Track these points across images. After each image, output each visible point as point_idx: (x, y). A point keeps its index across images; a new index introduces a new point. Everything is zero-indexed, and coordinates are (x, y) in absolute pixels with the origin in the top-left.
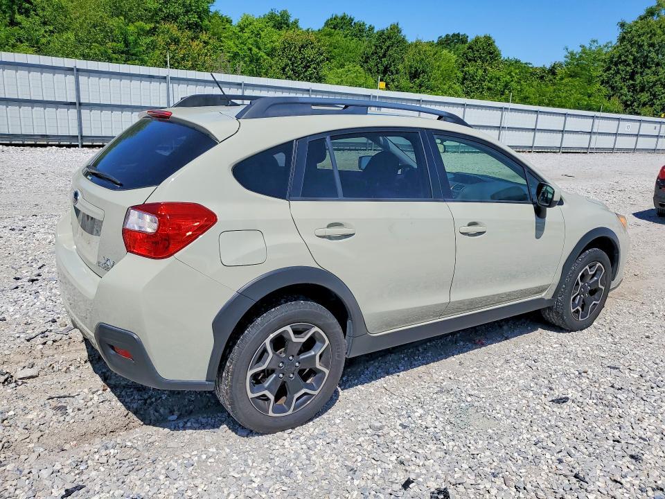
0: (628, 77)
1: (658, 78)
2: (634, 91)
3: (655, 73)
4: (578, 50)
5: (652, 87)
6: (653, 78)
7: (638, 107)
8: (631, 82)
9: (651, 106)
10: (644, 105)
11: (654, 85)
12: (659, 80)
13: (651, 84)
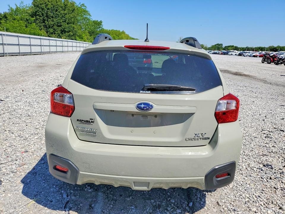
0: (42, 22)
1: (54, 23)
2: (46, 27)
3: (53, 21)
4: (14, 8)
5: (53, 26)
6: (52, 23)
7: (50, 34)
8: (44, 24)
9: (55, 34)
10: (52, 33)
11: (54, 26)
12: (55, 23)
13: (52, 25)
